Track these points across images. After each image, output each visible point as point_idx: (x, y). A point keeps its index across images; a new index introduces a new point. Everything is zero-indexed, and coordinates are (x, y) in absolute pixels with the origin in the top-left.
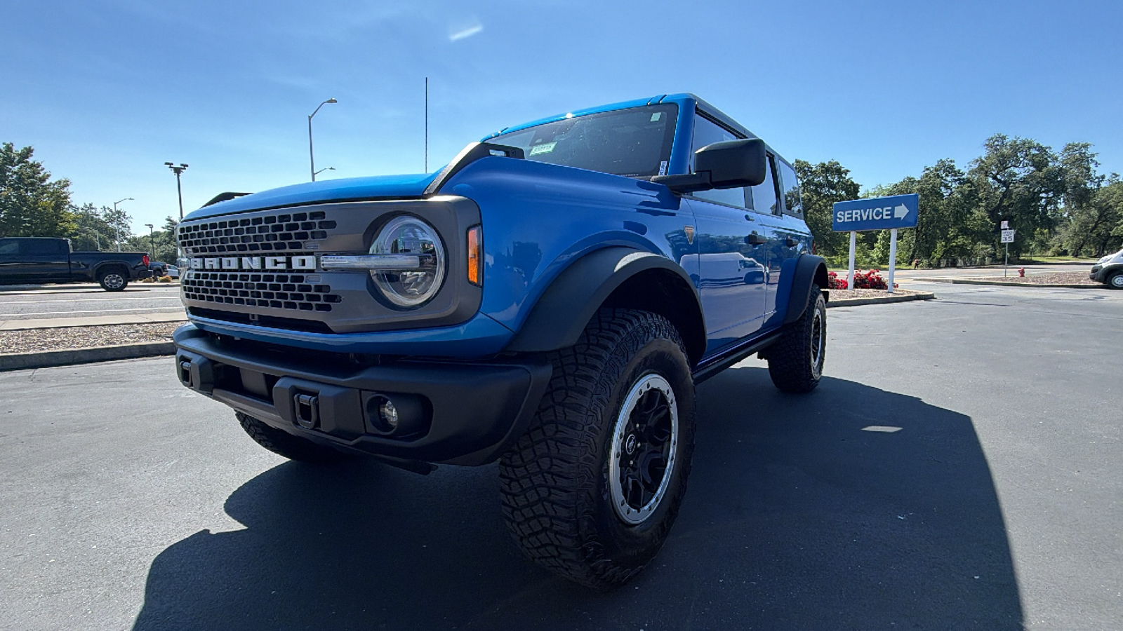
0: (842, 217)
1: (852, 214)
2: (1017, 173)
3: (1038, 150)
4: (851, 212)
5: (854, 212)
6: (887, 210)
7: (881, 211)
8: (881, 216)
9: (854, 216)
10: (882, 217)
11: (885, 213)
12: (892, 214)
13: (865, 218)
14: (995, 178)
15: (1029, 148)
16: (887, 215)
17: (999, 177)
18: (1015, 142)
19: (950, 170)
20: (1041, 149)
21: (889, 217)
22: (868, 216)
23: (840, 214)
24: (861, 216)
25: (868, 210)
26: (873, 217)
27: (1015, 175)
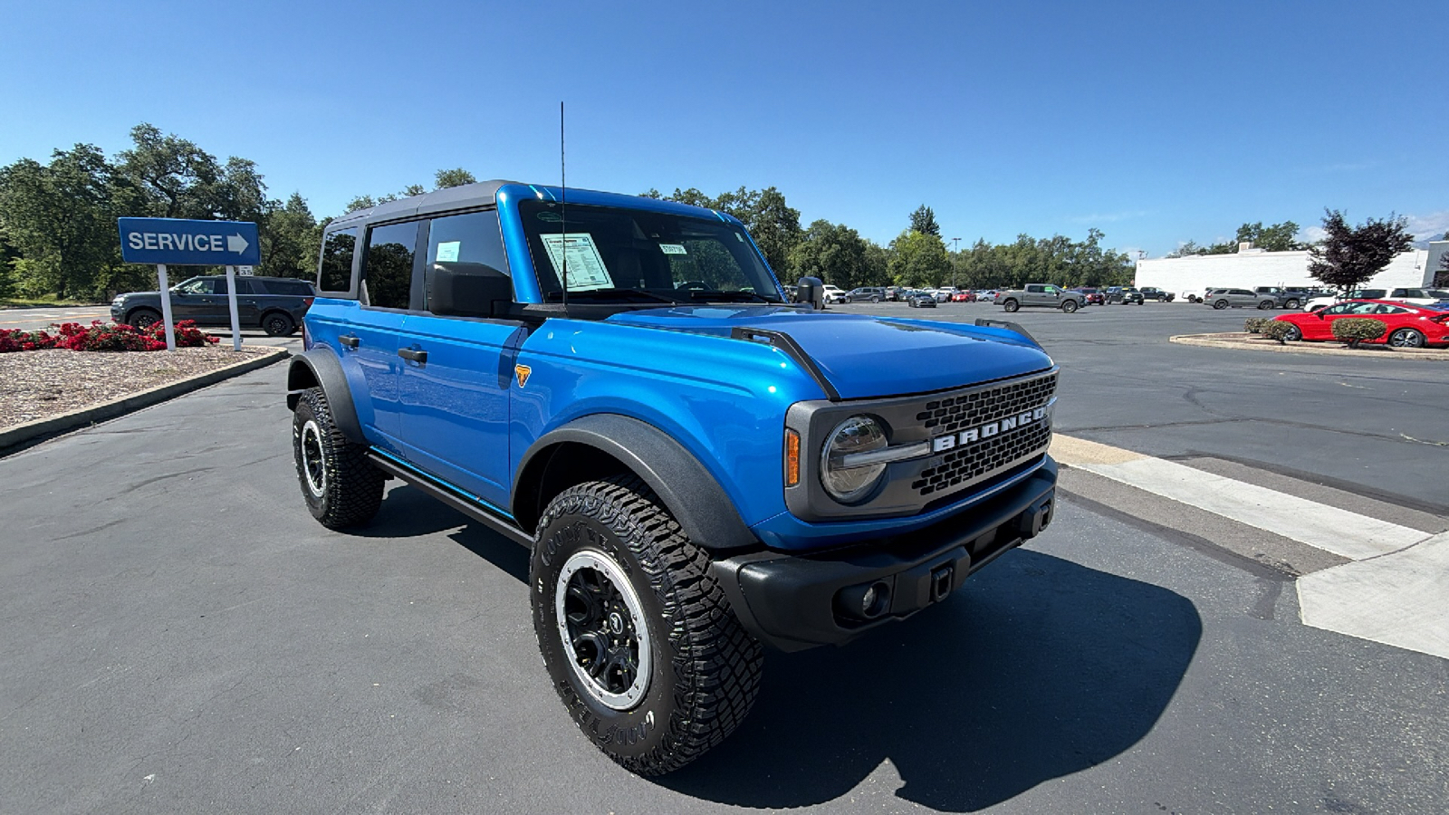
0: (139, 242)
1: (157, 238)
2: (182, 181)
3: (202, 158)
4: (154, 235)
5: (160, 236)
6: (216, 240)
7: (206, 239)
8: (207, 246)
9: (161, 242)
10: (210, 247)
11: (213, 243)
12: (225, 245)
13: (181, 247)
14: (154, 183)
15: (192, 153)
16: (216, 246)
17: (158, 182)
18: (172, 141)
19: (97, 161)
20: (204, 156)
21: (221, 249)
22: (187, 243)
23: (135, 237)
24: (173, 242)
25: (184, 236)
26: (195, 248)
27: (179, 184)
